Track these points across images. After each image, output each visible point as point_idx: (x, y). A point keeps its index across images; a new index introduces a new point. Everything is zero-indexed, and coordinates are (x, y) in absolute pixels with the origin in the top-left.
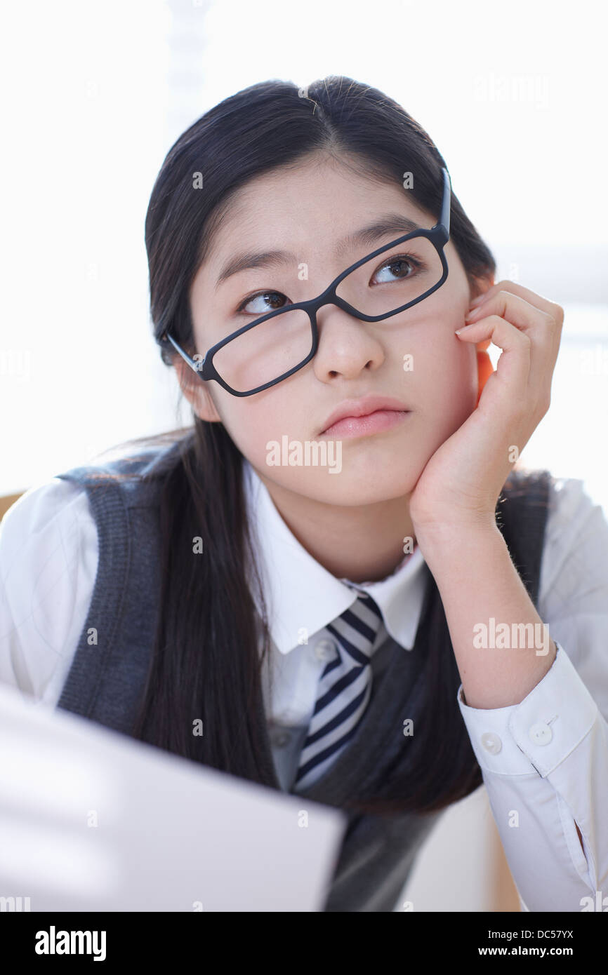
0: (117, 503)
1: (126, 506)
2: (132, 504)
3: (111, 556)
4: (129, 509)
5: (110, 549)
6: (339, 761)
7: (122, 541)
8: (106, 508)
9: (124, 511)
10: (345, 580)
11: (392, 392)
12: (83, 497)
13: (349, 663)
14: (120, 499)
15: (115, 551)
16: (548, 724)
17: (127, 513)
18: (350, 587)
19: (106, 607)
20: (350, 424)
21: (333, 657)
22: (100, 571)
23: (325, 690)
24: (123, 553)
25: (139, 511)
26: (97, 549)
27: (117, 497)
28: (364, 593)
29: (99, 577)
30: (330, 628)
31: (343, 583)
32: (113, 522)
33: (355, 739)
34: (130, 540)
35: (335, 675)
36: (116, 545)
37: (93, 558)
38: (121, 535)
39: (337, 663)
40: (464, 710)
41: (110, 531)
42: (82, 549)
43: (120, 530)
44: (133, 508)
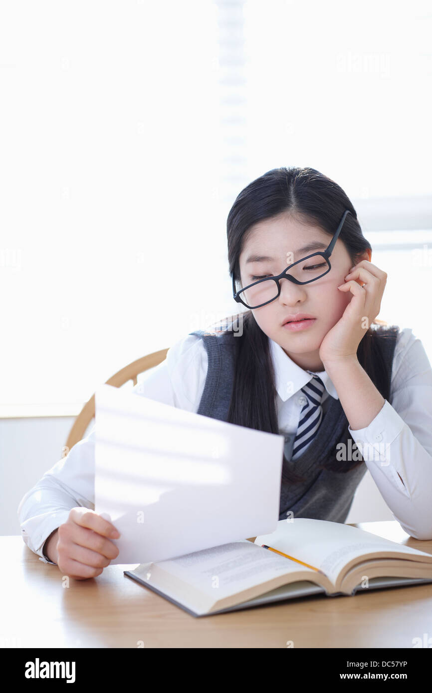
0: (215, 342)
1: (219, 344)
2: (221, 343)
3: (213, 364)
4: (220, 345)
5: (213, 361)
6: (309, 447)
7: (218, 358)
8: (211, 344)
9: (218, 346)
10: (308, 371)
11: (308, 311)
12: (201, 340)
13: (312, 405)
14: (216, 341)
15: (214, 362)
16: (381, 433)
17: (219, 346)
18: (310, 374)
19: (212, 384)
20: (293, 325)
21: (306, 404)
22: (208, 370)
23: (303, 417)
24: (218, 363)
25: (224, 346)
26: (208, 361)
27: (215, 340)
28: (317, 376)
29: (208, 372)
30: (302, 390)
31: (307, 372)
32: (214, 350)
33: (316, 438)
34: (220, 357)
35: (307, 411)
36: (215, 359)
37: (206, 365)
38: (217, 355)
39: (307, 406)
40: (351, 432)
41: (213, 354)
42: (201, 361)
43: (217, 353)
44: (222, 344)
